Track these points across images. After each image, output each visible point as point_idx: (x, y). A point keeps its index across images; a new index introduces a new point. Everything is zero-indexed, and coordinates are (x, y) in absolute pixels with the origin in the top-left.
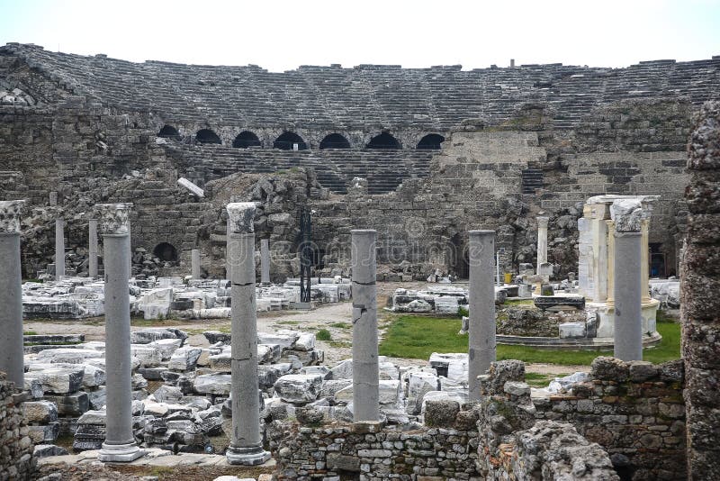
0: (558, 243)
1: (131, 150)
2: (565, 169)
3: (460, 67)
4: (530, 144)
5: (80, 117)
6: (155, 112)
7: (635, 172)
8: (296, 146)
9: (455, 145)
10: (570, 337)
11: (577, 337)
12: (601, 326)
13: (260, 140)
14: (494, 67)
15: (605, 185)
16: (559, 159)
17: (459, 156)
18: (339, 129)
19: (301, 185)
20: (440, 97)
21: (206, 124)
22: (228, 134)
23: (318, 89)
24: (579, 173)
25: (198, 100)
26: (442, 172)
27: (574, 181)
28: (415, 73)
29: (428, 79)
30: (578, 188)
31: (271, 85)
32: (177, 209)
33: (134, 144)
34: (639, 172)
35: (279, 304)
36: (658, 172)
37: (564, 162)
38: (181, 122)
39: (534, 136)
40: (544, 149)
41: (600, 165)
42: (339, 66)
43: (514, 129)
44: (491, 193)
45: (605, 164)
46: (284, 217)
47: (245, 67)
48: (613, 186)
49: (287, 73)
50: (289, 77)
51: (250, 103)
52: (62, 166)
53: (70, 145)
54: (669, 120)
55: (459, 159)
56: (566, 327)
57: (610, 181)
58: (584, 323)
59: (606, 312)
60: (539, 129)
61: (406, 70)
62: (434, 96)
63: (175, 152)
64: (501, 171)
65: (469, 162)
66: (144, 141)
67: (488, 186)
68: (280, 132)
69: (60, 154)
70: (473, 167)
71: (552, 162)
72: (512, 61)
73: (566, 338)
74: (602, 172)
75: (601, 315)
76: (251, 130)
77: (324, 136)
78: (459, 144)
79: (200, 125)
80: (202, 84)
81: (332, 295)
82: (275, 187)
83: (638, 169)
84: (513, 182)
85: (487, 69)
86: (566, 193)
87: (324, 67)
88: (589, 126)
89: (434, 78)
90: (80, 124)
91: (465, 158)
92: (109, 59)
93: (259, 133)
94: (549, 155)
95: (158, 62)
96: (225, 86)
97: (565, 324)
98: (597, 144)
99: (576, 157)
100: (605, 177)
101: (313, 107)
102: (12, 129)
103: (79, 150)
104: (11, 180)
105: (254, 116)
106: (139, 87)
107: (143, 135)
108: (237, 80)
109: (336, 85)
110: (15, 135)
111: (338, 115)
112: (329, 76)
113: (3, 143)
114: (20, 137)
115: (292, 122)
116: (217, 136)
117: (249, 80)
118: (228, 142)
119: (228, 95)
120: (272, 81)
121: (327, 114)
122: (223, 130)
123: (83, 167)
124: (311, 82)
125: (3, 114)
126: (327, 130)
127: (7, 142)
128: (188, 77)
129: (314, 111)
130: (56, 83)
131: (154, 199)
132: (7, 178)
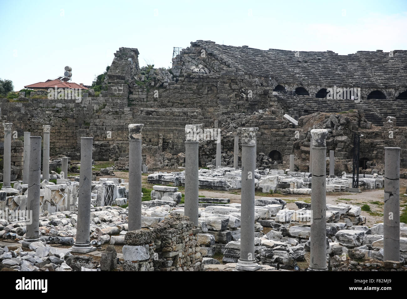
1: (258, 98)
5: (232, 80)
6: (273, 78)
18: (380, 88)
19: (355, 120)
21: (301, 84)
22: (313, 90)
23: (368, 64)
25: (297, 70)
31: (340, 62)
32: (283, 131)
33: (260, 95)
35: (339, 188)
38: (287, 83)
42: (381, 51)
46: (344, 138)
47: (325, 52)
49: (350, 55)
50: (351, 58)
51: (327, 73)
52: (221, 107)
53: (226, 95)
63: (283, 100)
66: (266, 94)
69: (221, 100)
76: (327, 88)
77: (370, 92)
79: (297, 85)
80: (300, 62)
81: (372, 185)
82: (339, 121)
87: (372, 52)
90: (232, 84)
92: (250, 48)
95: (275, 50)
96: (313, 63)
101: (364, 75)
102: (197, 86)
103: (231, 98)
104: (195, 113)
105: (329, 80)
106: (265, 64)
107: (265, 90)
108: (320, 59)
109: (379, 62)
110: (199, 89)
111: (379, 80)
112: (375, 57)
113: (192, 94)
114: (201, 90)
115: (351, 83)
116: (307, 91)
117: (327, 59)
118: (313, 95)
119: (314, 68)
120: (340, 60)
121: (372, 79)
122: (310, 87)
123: (233, 107)
124: (364, 60)
125: (193, 78)
126: (372, 88)
127: (194, 93)
128: (292, 58)
129: (364, 77)
130: (221, 62)
131: (270, 126)
132: (193, 112)
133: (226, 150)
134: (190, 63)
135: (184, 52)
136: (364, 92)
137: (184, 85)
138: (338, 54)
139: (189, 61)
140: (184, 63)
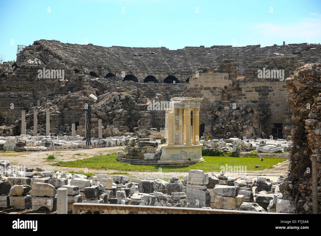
0: (232, 123)
1: (74, 83)
2: (240, 89)
3: (259, 46)
4: (225, 78)
6: (105, 68)
7: (271, 91)
8: (174, 82)
9: (194, 79)
10: (148, 160)
11: (151, 160)
12: (162, 155)
13: (157, 79)
14: (275, 45)
15: (258, 97)
16: (238, 85)
17: (195, 84)
19: (133, 97)
20: (247, 59)
21: (131, 73)
22: (141, 76)
23: (190, 56)
24: (246, 91)
25: (131, 62)
26: (188, 91)
27: (244, 95)
28: (237, 49)
29: (243, 51)
30: (246, 98)
31: (168, 55)
32: (84, 107)
33: (76, 80)
34: (272, 91)
35: (77, 146)
36: (281, 90)
37: (241, 86)
38: (117, 72)
39: (227, 75)
40: (231, 81)
41: (256, 88)
42: (203, 47)
43: (219, 71)
44: (208, 100)
45: (257, 87)
47: (159, 48)
48: (261, 97)
50: (179, 52)
51: (155, 64)
52: (48, 90)
53: (51, 81)
54: (287, 67)
55: (195, 85)
56: (146, 155)
57: (260, 94)
58: (154, 154)
59: (165, 149)
60: (229, 72)
61: (234, 47)
62: (243, 59)
64: (213, 90)
65: (199, 86)
66: (81, 79)
67: (207, 97)
68: (167, 76)
69: (47, 85)
70: (201, 89)
71: (235, 86)
72: (284, 42)
73: (146, 160)
74: (256, 91)
75: (163, 150)
76: (153, 75)
77: (188, 77)
78: (195, 78)
79: (127, 73)
80: (135, 55)
82: (120, 98)
83: (272, 89)
84: (218, 95)
85: (272, 46)
86: (241, 100)
88: (251, 70)
89: (246, 51)
91: (198, 85)
92: (94, 46)
93: (157, 76)
94: (233, 83)
95: (117, 46)
96: (146, 56)
97: (147, 154)
98: (254, 78)
99: (245, 84)
100: (258, 93)
101: (185, 65)
102: (30, 75)
103: (55, 83)
104: (27, 96)
105: (156, 69)
106: (102, 57)
107: (80, 76)
108: (153, 53)
109: (200, 55)
110: (31, 77)
111: (196, 68)
112: (197, 51)
113: (26, 80)
114: (33, 78)
115: (174, 71)
116: (136, 77)
117: (158, 53)
118: (141, 80)
119: (146, 60)
120: (169, 54)
121: (192, 68)
122: (139, 75)
123: (56, 90)
124: (187, 54)
125: (27, 68)
126: (189, 74)
127: (28, 80)
128: (129, 53)
129: (185, 66)
130: (55, 56)
131: (75, 103)
132: (26, 95)
133: (41, 123)
134: (30, 57)
135: (27, 49)
136: (183, 78)
137: (20, 74)
138: (168, 49)
139: (29, 56)
140: (25, 57)
